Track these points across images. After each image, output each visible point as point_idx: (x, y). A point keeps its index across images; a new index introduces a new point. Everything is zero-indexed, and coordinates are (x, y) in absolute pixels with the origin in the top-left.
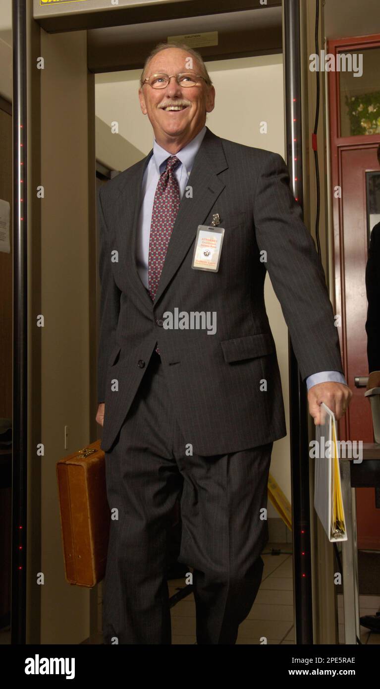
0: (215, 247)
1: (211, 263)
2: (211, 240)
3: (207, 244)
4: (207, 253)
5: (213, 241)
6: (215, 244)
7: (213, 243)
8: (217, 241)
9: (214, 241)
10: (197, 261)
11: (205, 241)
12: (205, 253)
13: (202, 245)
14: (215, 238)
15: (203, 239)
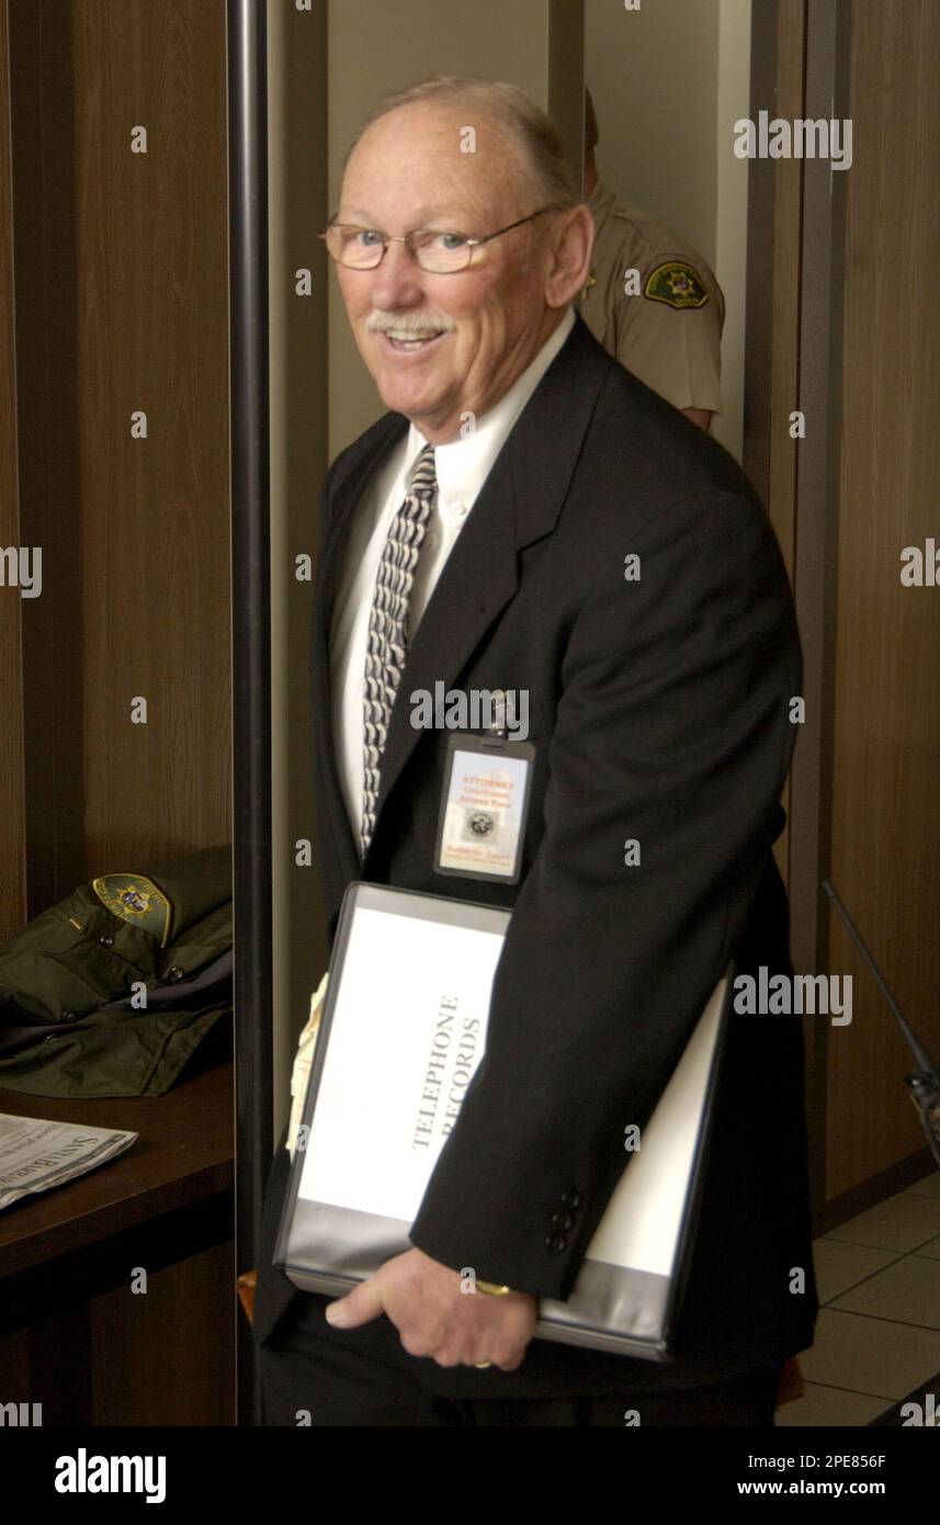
0: (508, 806)
1: (495, 856)
2: (491, 783)
3: (480, 797)
4: (482, 825)
5: (499, 785)
6: (507, 796)
7: (501, 791)
8: (511, 786)
9: (503, 785)
10: (449, 848)
11: (473, 786)
12: (474, 824)
13: (463, 798)
14: (506, 778)
15: (466, 779)
